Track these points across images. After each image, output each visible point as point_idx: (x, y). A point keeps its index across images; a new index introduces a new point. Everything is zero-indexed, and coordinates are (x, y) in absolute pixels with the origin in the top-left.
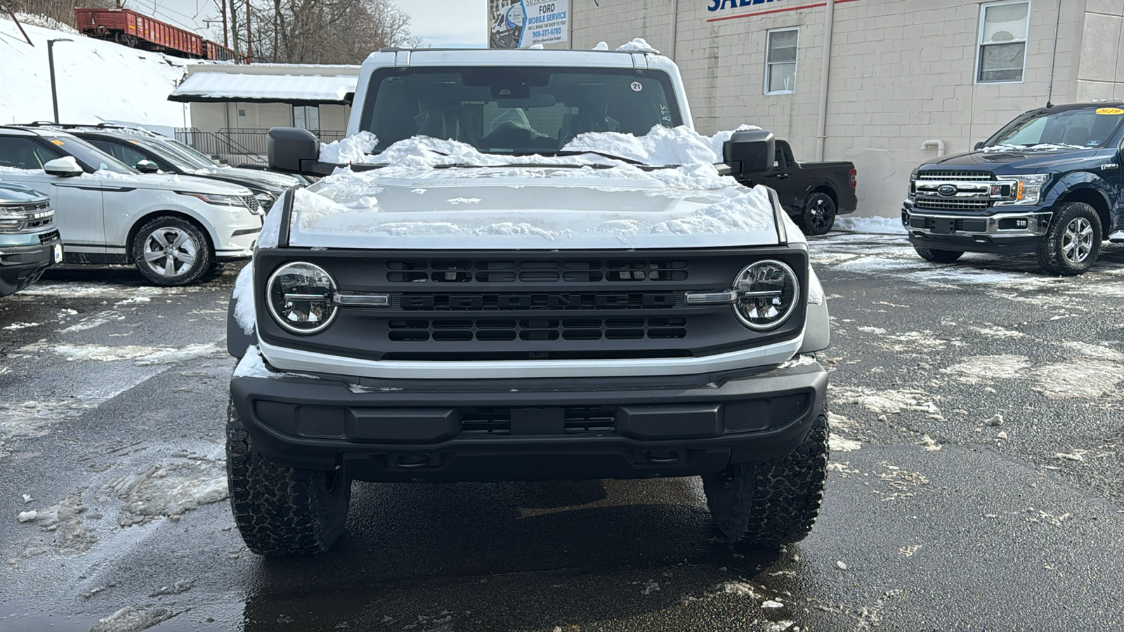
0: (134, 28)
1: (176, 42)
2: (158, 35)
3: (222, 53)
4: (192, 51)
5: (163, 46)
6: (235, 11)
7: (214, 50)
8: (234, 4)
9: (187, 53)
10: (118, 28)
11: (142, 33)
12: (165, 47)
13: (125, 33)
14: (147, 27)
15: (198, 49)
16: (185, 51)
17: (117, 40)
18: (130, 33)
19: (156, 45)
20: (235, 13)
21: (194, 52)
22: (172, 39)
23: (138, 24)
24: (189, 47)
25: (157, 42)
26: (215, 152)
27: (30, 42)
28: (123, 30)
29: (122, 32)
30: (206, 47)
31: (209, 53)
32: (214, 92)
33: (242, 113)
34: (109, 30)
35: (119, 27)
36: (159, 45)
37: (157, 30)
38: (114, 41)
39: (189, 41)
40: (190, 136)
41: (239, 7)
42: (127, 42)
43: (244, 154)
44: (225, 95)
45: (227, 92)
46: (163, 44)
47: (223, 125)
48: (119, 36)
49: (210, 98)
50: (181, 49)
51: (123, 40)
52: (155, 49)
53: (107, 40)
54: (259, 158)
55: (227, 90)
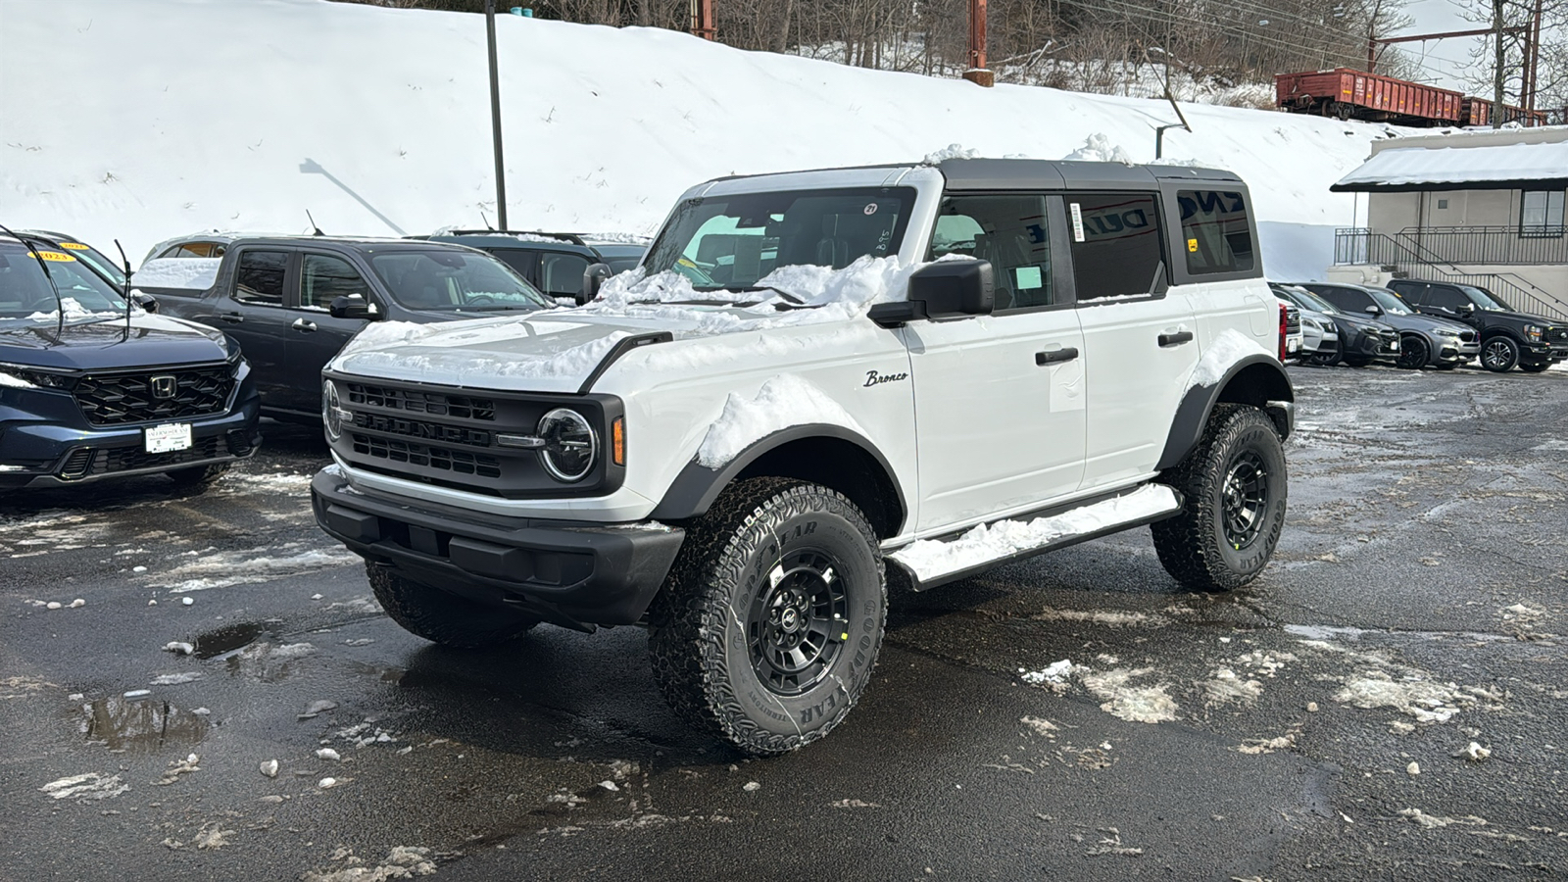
0: (1350, 92)
1: (1417, 105)
2: (1386, 99)
3: (1497, 114)
4: (1442, 115)
5: (1395, 113)
6: (1503, 52)
7: (1482, 111)
8: (1503, 42)
9: (1435, 119)
10: (1326, 95)
11: (1362, 99)
12: (1398, 114)
13: (1336, 100)
14: (1370, 90)
15: (1455, 111)
16: (1431, 116)
17: (1324, 112)
18: (1342, 100)
19: (1384, 112)
20: (1503, 54)
21: (1446, 116)
22: (1410, 101)
23: (1358, 86)
24: (1439, 110)
25: (1385, 108)
26: (1392, 261)
27: (1187, 129)
28: (1334, 97)
29: (1331, 99)
30: (1469, 108)
31: (1473, 116)
32: (1395, 177)
33: (1443, 205)
34: (1315, 99)
35: (1329, 93)
36: (1388, 112)
37: (1387, 92)
38: (1320, 114)
39: (1440, 101)
40: (1362, 242)
41: (1511, 45)
42: (1338, 113)
43: (1430, 263)
44: (1411, 180)
45: (1415, 176)
46: (1395, 111)
47: (1411, 222)
48: (1328, 106)
49: (1389, 185)
50: (1424, 114)
51: (1332, 110)
52: (1382, 118)
53: (1310, 113)
54: (1454, 269)
55: (1413, 174)
